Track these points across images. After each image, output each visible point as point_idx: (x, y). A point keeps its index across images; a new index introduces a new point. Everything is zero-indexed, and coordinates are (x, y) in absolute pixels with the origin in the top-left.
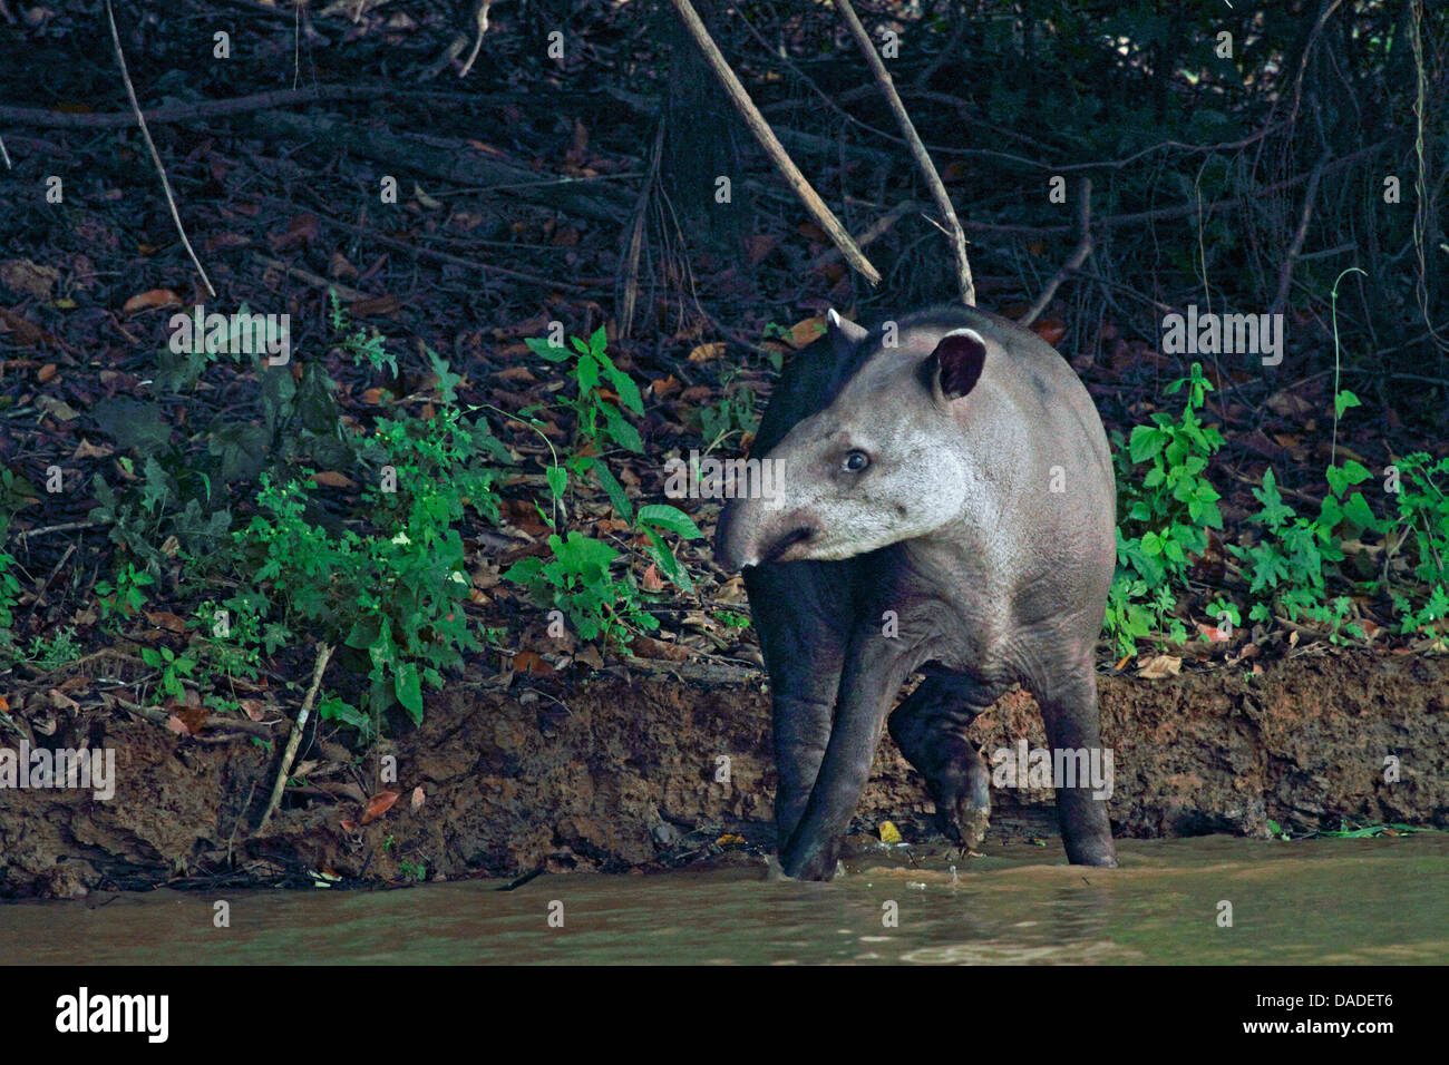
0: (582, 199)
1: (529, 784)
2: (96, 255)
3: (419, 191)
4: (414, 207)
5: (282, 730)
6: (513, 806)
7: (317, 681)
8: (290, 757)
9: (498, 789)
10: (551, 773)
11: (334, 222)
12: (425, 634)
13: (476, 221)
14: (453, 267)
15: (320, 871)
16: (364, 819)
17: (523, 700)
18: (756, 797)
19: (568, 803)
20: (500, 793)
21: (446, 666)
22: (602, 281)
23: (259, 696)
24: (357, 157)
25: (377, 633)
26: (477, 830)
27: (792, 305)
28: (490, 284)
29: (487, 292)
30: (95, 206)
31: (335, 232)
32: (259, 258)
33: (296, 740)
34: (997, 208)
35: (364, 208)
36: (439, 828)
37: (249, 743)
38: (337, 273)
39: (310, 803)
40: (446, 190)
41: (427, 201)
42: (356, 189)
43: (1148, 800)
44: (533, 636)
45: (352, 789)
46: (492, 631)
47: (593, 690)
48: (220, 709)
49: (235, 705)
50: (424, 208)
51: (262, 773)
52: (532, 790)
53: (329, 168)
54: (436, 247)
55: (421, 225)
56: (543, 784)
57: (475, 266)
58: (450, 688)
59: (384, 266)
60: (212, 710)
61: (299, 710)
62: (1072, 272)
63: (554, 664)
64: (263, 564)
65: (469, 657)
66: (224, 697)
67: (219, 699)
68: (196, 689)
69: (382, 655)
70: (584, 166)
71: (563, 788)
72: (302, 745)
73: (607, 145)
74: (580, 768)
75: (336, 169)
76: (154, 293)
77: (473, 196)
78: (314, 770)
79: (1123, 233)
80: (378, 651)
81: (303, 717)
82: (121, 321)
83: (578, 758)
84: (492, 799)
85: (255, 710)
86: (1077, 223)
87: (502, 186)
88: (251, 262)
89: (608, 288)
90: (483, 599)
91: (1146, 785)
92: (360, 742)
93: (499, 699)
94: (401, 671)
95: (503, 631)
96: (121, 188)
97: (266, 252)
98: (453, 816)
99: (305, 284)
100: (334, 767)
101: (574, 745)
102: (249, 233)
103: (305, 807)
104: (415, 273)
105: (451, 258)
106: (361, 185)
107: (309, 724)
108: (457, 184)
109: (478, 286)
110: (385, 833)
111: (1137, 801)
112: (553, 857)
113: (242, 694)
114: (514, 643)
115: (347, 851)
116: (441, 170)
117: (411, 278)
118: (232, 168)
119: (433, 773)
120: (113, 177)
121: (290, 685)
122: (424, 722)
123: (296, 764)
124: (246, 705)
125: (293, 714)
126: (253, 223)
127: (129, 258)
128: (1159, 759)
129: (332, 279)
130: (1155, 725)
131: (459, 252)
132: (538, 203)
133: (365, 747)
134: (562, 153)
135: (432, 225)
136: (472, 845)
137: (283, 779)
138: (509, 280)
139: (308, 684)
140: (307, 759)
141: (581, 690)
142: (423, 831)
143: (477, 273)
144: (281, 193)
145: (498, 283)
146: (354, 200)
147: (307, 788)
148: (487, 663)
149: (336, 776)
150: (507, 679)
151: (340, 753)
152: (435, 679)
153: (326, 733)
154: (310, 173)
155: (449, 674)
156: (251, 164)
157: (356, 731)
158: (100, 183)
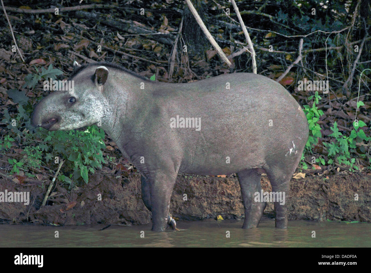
0: (164, 39)
1: (118, 201)
2: (24, 48)
3: (118, 34)
4: (116, 39)
5: (47, 183)
6: (112, 207)
7: (59, 170)
8: (49, 191)
9: (108, 202)
10: (125, 198)
11: (93, 42)
12: (91, 158)
13: (134, 43)
14: (126, 56)
15: (53, 223)
16: (67, 209)
17: (117, 177)
18: (183, 207)
19: (129, 207)
20: (109, 203)
21: (96, 167)
22: (166, 62)
23: (41, 173)
24: (103, 24)
25: (77, 157)
26: (101, 213)
27: (218, 70)
28: (134, 61)
29: (133, 63)
30: (27, 35)
31: (94, 45)
32: (70, 51)
33: (51, 186)
34: (279, 46)
35: (102, 39)
36: (89, 212)
37: (38, 187)
38: (91, 56)
39: (53, 204)
40: (127, 35)
41: (121, 37)
42: (101, 33)
43: (294, 212)
44: (123, 160)
45: (66, 200)
46: (111, 158)
47: (138, 176)
48: (29, 177)
49: (34, 176)
50: (120, 40)
51: (41, 195)
52: (119, 203)
53: (94, 28)
54: (122, 50)
55: (118, 44)
56: (122, 201)
57: (131, 56)
58: (96, 173)
59: (106, 55)
60: (27, 177)
61: (53, 178)
62: (295, 65)
63: (127, 168)
64: (46, 137)
65: (104, 165)
66: (31, 173)
67: (30, 174)
68: (23, 171)
69: (78, 163)
70: (166, 30)
71: (128, 202)
72: (53, 187)
73: (173, 24)
74: (133, 197)
75: (96, 28)
76: (38, 60)
77: (134, 37)
78: (56, 195)
79: (311, 55)
80: (77, 162)
81: (54, 180)
82: (27, 67)
83: (133, 194)
84: (106, 205)
85: (39, 177)
86: (298, 51)
87: (142, 34)
88: (68, 52)
89: (167, 64)
90: (112, 149)
91: (294, 208)
92: (70, 188)
93: (110, 177)
94: (82, 168)
95: (114, 158)
96: (35, 30)
97: (72, 50)
98: (94, 209)
99: (82, 59)
100: (62, 194)
101: (132, 191)
102: (69, 44)
103: (52, 205)
104: (114, 57)
105: (124, 53)
106: (103, 32)
107: (55, 182)
108: (129, 33)
109: (131, 62)
110: (73, 213)
111: (291, 212)
112: (120, 222)
113: (36, 173)
114: (117, 162)
115: (61, 218)
116: (126, 29)
117: (113, 59)
118: (67, 26)
119: (89, 197)
120: (33, 27)
121: (51, 171)
122: (89, 182)
123: (51, 193)
124: (37, 176)
125: (51, 179)
126: (70, 42)
127: (34, 50)
128: (298, 201)
129: (90, 58)
130: (297, 192)
131: (128, 52)
132: (151, 39)
133: (71, 189)
134: (160, 26)
135: (121, 44)
136: (99, 218)
137: (47, 197)
138: (140, 60)
139: (56, 171)
140: (54, 191)
141: (134, 176)
142: (84, 213)
143: (131, 58)
144: (80, 34)
145: (137, 61)
146: (100, 37)
147: (53, 200)
148: (109, 167)
149: (62, 197)
150: (113, 171)
151: (64, 190)
152: (92, 170)
153: (60, 184)
154: (88, 28)
155: (97, 169)
156: (73, 25)
157: (69, 184)
158: (29, 29)
